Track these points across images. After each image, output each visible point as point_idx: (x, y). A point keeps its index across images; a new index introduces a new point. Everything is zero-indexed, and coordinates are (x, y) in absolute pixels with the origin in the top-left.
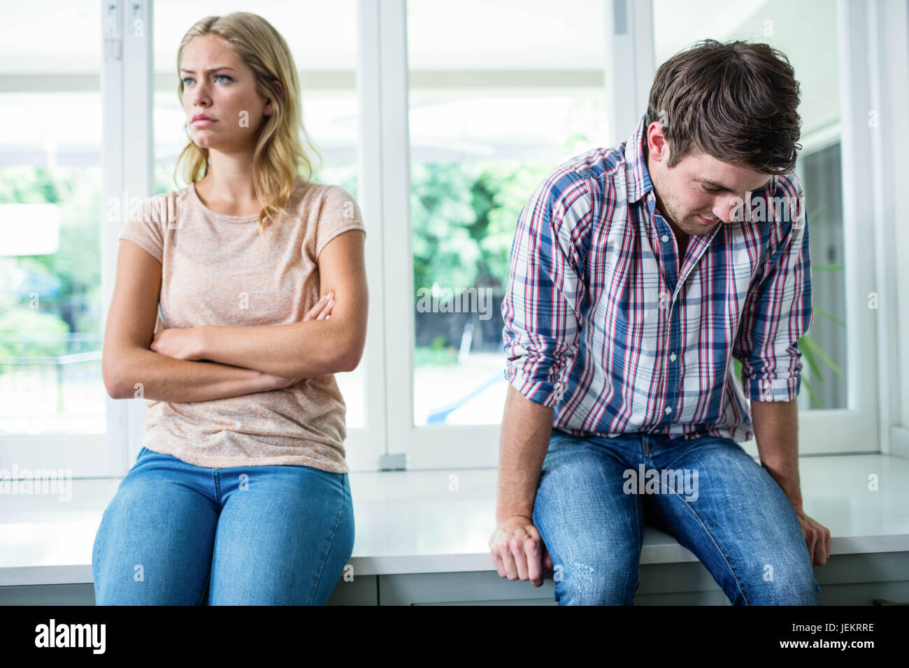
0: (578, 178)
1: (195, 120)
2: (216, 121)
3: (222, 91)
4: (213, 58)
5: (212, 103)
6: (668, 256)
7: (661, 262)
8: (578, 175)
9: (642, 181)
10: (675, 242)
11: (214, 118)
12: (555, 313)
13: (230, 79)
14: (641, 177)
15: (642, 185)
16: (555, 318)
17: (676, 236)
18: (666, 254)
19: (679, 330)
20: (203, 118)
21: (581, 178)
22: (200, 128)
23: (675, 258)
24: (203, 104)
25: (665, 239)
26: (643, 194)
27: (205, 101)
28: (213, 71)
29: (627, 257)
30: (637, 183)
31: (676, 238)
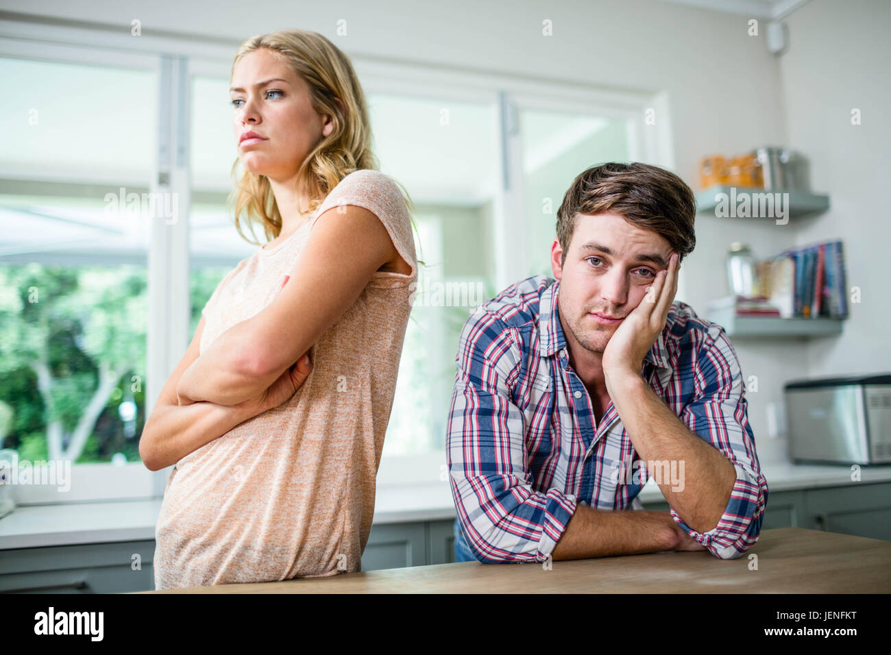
0: (504, 326)
1: (243, 139)
2: (267, 139)
3: (274, 109)
4: (263, 71)
5: (261, 121)
6: (581, 411)
7: (574, 416)
8: (505, 324)
9: (555, 336)
10: (589, 398)
11: (264, 136)
12: (498, 444)
13: (281, 93)
14: (555, 331)
15: (556, 341)
16: (498, 450)
17: (589, 392)
18: (579, 409)
19: (593, 483)
20: (251, 136)
21: (507, 326)
22: (249, 149)
23: (590, 413)
24: (251, 120)
25: (578, 394)
26: (556, 350)
27: (253, 118)
28: (263, 85)
29: (543, 413)
30: (551, 337)
31: (590, 394)
